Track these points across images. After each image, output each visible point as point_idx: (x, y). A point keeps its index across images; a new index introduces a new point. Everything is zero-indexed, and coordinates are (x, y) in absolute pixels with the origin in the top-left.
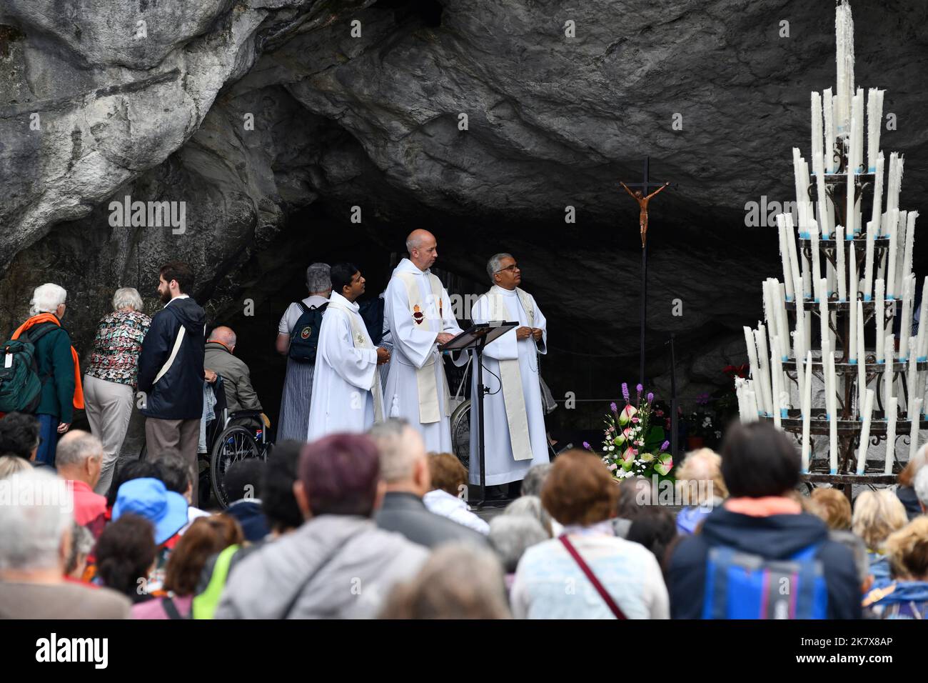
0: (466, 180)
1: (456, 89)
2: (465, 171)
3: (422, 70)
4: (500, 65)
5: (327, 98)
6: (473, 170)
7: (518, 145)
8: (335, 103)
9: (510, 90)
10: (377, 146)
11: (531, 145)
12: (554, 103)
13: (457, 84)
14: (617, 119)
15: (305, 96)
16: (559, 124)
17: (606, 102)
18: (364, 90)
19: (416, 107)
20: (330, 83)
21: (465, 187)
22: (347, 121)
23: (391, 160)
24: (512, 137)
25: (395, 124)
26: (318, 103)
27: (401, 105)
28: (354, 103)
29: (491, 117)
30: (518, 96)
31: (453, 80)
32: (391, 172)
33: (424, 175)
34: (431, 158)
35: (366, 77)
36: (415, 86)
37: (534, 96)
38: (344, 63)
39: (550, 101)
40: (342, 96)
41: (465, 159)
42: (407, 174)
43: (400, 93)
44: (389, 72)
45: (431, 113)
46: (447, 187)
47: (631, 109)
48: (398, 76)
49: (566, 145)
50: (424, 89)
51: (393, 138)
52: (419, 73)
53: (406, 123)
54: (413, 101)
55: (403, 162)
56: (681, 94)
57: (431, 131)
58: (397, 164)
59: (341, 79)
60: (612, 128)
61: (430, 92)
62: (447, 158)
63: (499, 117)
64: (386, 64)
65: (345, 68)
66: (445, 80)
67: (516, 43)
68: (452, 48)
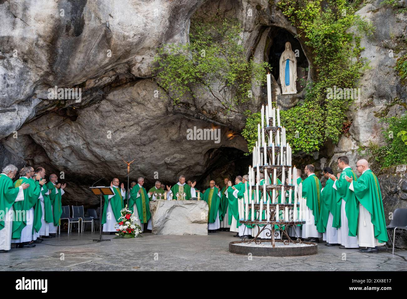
1: (75, 139)
2: (70, 162)
3: (68, 133)
4: (88, 133)
5: (42, 139)
6: (72, 162)
7: (86, 155)
8: (43, 140)
9: (89, 140)
10: (51, 153)
11: (89, 156)
13: (75, 138)
14: (111, 150)
15: (36, 138)
16: (97, 150)
17: (110, 145)
18: (52, 137)
19: (64, 143)
20: (43, 134)
22: (45, 146)
23: (54, 157)
24: (85, 153)
25: (57, 147)
26: (39, 140)
27: (61, 142)
28: (49, 141)
29: (81, 147)
30: (90, 142)
31: (75, 137)
32: (53, 160)
33: (61, 162)
34: (63, 157)
35: (53, 134)
36: (65, 137)
37: (94, 142)
38: (48, 130)
39: (97, 144)
40: (46, 139)
41: (71, 159)
42: (57, 161)
43: (61, 139)
44: (60, 133)
45: (67, 145)
46: (65, 165)
47: (114, 148)
48: (61, 134)
49: (96, 156)
50: (67, 138)
51: (56, 151)
52: (67, 134)
53: (60, 147)
54: (64, 141)
55: (57, 158)
56: (126, 145)
57: (65, 150)
58: (55, 158)
59: (47, 134)
60: (108, 152)
61: (68, 139)
62: (67, 158)
63: (83, 148)
64: (59, 130)
65: (48, 131)
66: (73, 137)
67: (94, 127)
68: (78, 127)
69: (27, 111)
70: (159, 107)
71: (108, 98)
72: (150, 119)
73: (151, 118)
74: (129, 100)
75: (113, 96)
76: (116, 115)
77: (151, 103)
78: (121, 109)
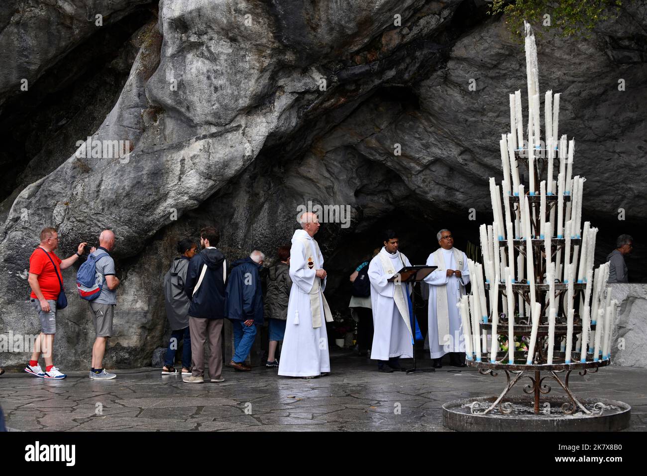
0: (459, 196)
1: (440, 145)
2: (458, 191)
3: (419, 135)
4: (457, 130)
5: (376, 151)
6: (462, 190)
7: (479, 175)
8: (380, 154)
9: (466, 144)
10: (408, 178)
12: (490, 150)
13: (439, 142)
15: (364, 151)
19: (421, 155)
20: (373, 142)
21: (459, 200)
22: (389, 164)
23: (414, 184)
24: (474, 171)
25: (412, 165)
26: (371, 154)
27: (412, 154)
28: (389, 154)
29: (460, 160)
30: (471, 147)
31: (436, 139)
32: (417, 191)
33: (435, 193)
34: (438, 184)
35: (390, 139)
36: (417, 143)
37: (479, 147)
38: (379, 132)
40: (382, 150)
41: (456, 184)
42: (426, 193)
43: (410, 147)
44: (401, 136)
45: (430, 159)
46: (448, 199)
48: (406, 138)
50: (423, 145)
51: (413, 172)
52: (417, 136)
53: (418, 164)
54: (418, 152)
55: (422, 186)
57: (433, 168)
58: (419, 187)
59: (378, 140)
61: (427, 146)
62: (446, 184)
63: (466, 160)
64: (399, 132)
65: (380, 135)
66: (432, 140)
67: (461, 116)
68: (430, 121)
69: (265, 124)
70: (585, 54)
71: (453, 54)
72: (579, 82)
73: (582, 79)
74: (501, 51)
75: (463, 49)
76: (495, 84)
77: (559, 48)
78: (498, 71)
